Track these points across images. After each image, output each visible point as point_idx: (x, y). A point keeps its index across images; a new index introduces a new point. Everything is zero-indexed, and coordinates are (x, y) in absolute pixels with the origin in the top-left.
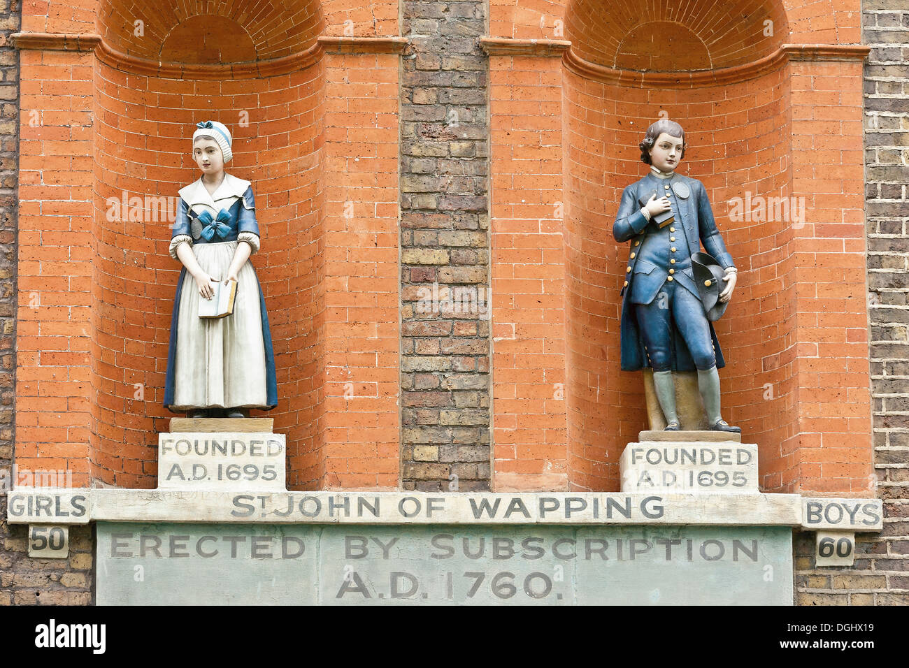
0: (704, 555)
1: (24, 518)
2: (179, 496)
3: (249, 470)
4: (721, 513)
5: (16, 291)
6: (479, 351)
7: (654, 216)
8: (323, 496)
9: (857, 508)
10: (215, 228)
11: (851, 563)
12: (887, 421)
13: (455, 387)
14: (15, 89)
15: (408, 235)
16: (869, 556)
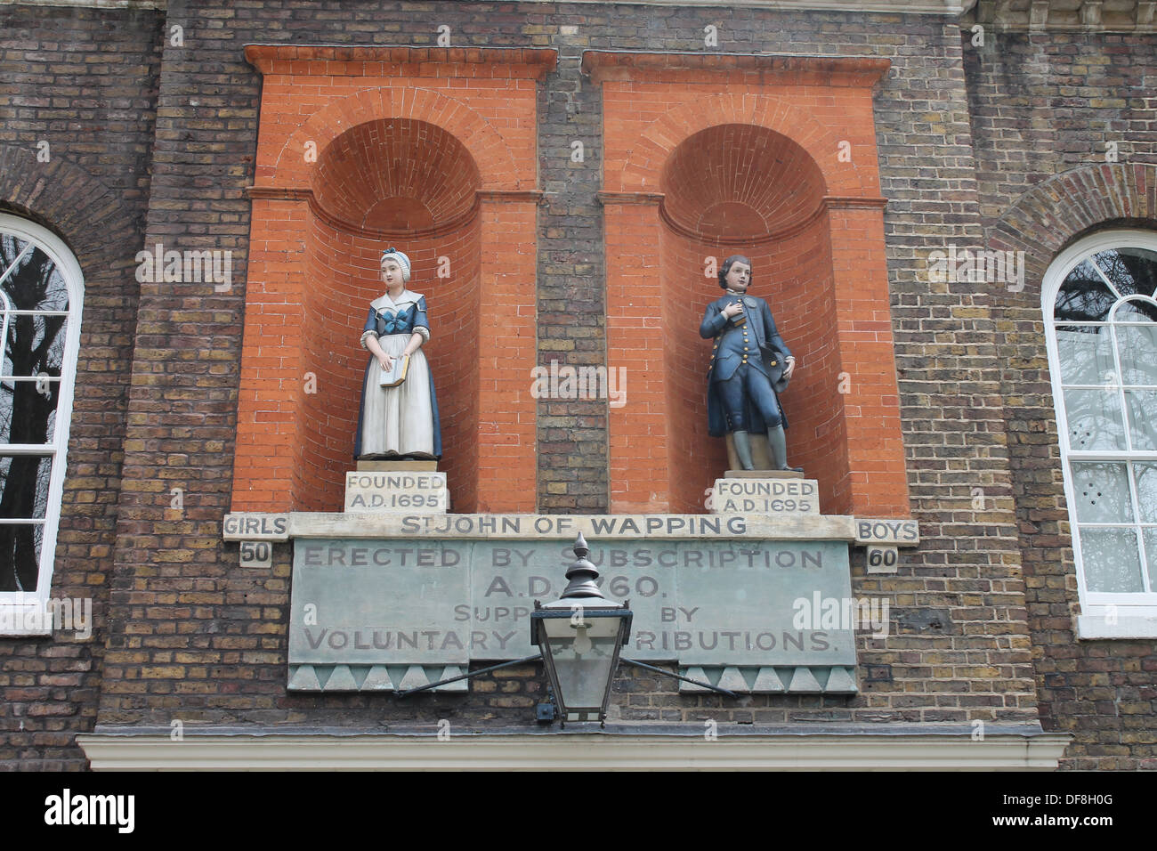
0: (778, 562)
1: (237, 535)
2: (360, 517)
3: (417, 499)
4: (792, 530)
5: (240, 368)
6: (598, 413)
7: (730, 317)
8: (475, 518)
9: (899, 526)
10: (395, 324)
11: (895, 571)
12: (917, 464)
13: (580, 439)
14: (247, 228)
15: (542, 330)
16: (909, 565)
